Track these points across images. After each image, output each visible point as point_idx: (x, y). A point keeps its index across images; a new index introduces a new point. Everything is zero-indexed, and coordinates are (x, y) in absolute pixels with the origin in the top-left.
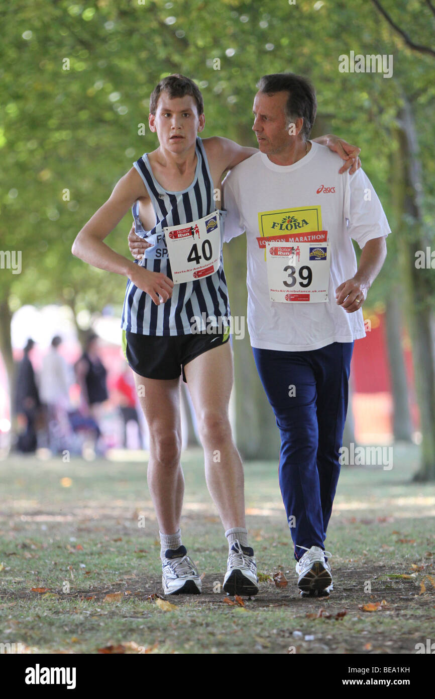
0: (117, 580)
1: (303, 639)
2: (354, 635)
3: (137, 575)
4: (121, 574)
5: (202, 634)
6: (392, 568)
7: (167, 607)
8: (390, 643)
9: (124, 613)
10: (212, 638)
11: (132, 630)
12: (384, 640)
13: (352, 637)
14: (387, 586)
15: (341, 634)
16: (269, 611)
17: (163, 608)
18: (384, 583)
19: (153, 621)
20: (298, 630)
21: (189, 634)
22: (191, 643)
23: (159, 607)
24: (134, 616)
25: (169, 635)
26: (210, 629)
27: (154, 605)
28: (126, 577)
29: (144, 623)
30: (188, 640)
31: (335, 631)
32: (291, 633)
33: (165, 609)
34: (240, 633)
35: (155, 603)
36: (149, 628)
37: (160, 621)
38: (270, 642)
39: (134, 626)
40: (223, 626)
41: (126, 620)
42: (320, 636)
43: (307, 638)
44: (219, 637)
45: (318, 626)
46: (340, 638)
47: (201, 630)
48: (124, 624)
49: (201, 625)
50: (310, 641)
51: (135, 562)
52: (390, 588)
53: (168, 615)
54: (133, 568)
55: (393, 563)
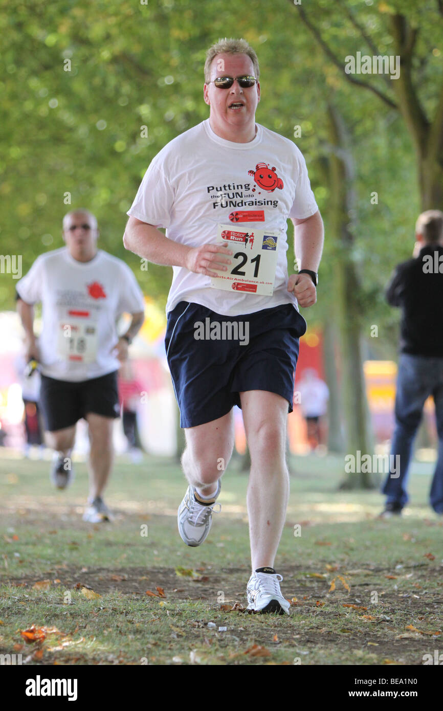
0: (48, 570)
1: (216, 630)
2: (265, 628)
3: (68, 565)
4: (52, 564)
5: (121, 622)
6: (308, 568)
7: (92, 596)
8: (298, 636)
9: (50, 599)
10: (130, 625)
11: (56, 616)
12: (292, 633)
13: (262, 629)
14: (302, 584)
15: (252, 626)
16: (187, 602)
17: (88, 596)
18: (299, 581)
19: (77, 608)
20: (213, 621)
21: (109, 621)
22: (110, 630)
23: (84, 596)
24: (60, 603)
25: (90, 621)
26: (129, 617)
27: (79, 593)
28: (57, 567)
29: (68, 610)
30: (108, 626)
31: (247, 623)
32: (206, 624)
33: (90, 597)
34: (157, 622)
35: (81, 592)
36: (71, 614)
37: (83, 608)
38: (184, 631)
39: (58, 612)
40: (142, 615)
41: (51, 606)
42: (233, 627)
43: (220, 629)
44: (137, 625)
45: (232, 618)
46: (251, 630)
47: (121, 618)
48: (49, 610)
49: (122, 613)
50: (223, 632)
51: (66, 554)
52: (304, 586)
53: (91, 603)
54: (64, 559)
55: (310, 562)
